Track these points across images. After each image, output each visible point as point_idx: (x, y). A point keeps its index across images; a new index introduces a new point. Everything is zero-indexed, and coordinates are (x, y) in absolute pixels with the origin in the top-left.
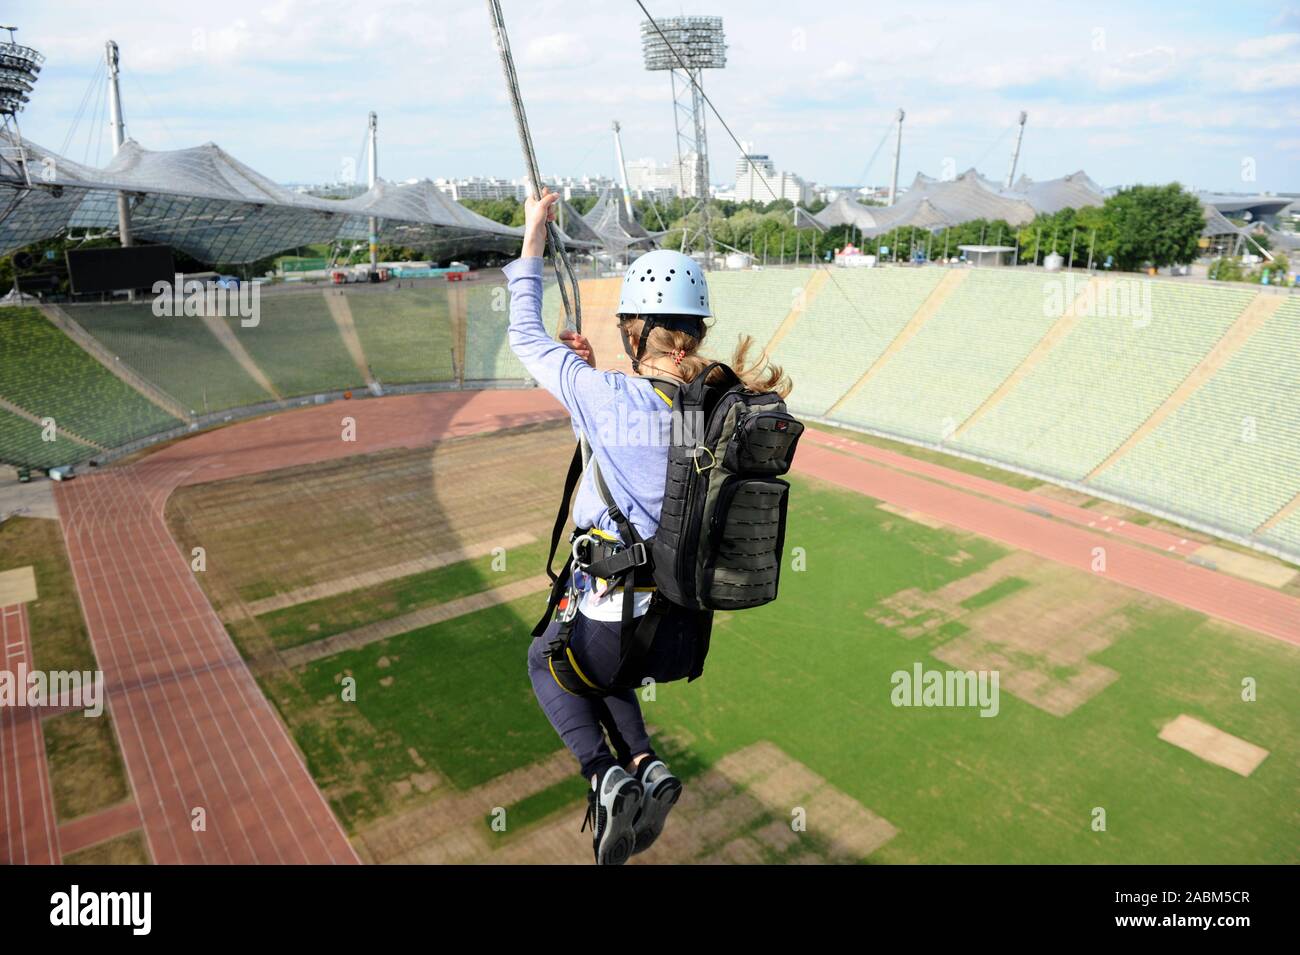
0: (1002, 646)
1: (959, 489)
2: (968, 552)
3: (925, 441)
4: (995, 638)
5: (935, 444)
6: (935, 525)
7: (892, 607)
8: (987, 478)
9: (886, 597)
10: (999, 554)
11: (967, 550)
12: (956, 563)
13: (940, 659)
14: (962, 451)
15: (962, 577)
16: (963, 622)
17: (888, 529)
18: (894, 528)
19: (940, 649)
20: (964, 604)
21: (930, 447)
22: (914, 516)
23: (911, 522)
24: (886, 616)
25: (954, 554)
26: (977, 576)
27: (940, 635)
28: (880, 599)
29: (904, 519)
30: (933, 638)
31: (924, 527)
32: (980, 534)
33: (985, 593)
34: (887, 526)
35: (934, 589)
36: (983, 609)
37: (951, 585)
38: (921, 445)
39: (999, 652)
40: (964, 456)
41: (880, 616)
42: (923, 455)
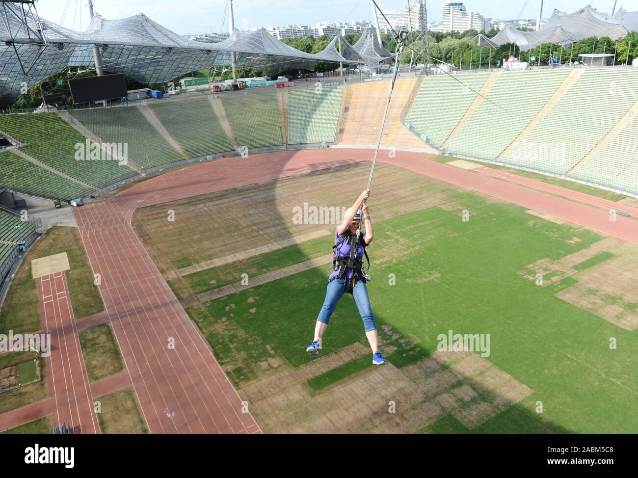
0: (597, 291)
1: (575, 201)
2: (579, 238)
3: (555, 173)
4: (592, 286)
5: (561, 175)
6: (560, 222)
7: (532, 269)
8: (592, 195)
9: (530, 263)
10: (597, 238)
11: (578, 237)
12: (571, 243)
13: (561, 298)
14: (577, 179)
15: (575, 251)
16: (574, 277)
17: (532, 225)
18: (535, 224)
19: (560, 293)
20: (576, 267)
21: (558, 176)
22: (547, 217)
23: (546, 220)
24: (529, 274)
25: (570, 239)
26: (584, 251)
27: (561, 284)
28: (526, 265)
29: (542, 219)
30: (556, 286)
31: (552, 223)
32: (587, 227)
33: (588, 261)
34: (531, 223)
35: (558, 259)
36: (586, 270)
37: (568, 257)
38: (553, 175)
39: (595, 294)
40: (579, 182)
41: (525, 274)
42: (554, 181)
